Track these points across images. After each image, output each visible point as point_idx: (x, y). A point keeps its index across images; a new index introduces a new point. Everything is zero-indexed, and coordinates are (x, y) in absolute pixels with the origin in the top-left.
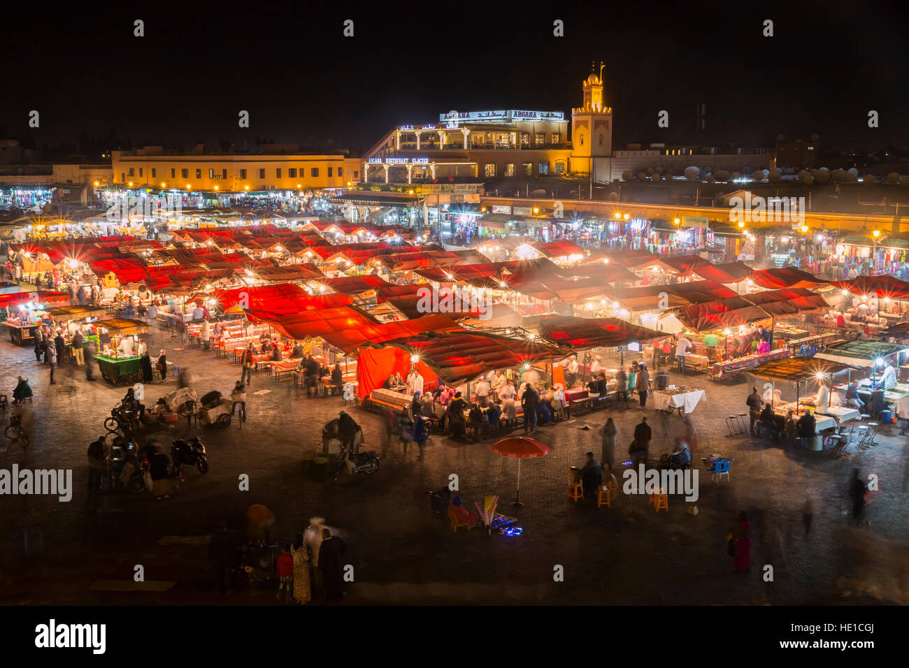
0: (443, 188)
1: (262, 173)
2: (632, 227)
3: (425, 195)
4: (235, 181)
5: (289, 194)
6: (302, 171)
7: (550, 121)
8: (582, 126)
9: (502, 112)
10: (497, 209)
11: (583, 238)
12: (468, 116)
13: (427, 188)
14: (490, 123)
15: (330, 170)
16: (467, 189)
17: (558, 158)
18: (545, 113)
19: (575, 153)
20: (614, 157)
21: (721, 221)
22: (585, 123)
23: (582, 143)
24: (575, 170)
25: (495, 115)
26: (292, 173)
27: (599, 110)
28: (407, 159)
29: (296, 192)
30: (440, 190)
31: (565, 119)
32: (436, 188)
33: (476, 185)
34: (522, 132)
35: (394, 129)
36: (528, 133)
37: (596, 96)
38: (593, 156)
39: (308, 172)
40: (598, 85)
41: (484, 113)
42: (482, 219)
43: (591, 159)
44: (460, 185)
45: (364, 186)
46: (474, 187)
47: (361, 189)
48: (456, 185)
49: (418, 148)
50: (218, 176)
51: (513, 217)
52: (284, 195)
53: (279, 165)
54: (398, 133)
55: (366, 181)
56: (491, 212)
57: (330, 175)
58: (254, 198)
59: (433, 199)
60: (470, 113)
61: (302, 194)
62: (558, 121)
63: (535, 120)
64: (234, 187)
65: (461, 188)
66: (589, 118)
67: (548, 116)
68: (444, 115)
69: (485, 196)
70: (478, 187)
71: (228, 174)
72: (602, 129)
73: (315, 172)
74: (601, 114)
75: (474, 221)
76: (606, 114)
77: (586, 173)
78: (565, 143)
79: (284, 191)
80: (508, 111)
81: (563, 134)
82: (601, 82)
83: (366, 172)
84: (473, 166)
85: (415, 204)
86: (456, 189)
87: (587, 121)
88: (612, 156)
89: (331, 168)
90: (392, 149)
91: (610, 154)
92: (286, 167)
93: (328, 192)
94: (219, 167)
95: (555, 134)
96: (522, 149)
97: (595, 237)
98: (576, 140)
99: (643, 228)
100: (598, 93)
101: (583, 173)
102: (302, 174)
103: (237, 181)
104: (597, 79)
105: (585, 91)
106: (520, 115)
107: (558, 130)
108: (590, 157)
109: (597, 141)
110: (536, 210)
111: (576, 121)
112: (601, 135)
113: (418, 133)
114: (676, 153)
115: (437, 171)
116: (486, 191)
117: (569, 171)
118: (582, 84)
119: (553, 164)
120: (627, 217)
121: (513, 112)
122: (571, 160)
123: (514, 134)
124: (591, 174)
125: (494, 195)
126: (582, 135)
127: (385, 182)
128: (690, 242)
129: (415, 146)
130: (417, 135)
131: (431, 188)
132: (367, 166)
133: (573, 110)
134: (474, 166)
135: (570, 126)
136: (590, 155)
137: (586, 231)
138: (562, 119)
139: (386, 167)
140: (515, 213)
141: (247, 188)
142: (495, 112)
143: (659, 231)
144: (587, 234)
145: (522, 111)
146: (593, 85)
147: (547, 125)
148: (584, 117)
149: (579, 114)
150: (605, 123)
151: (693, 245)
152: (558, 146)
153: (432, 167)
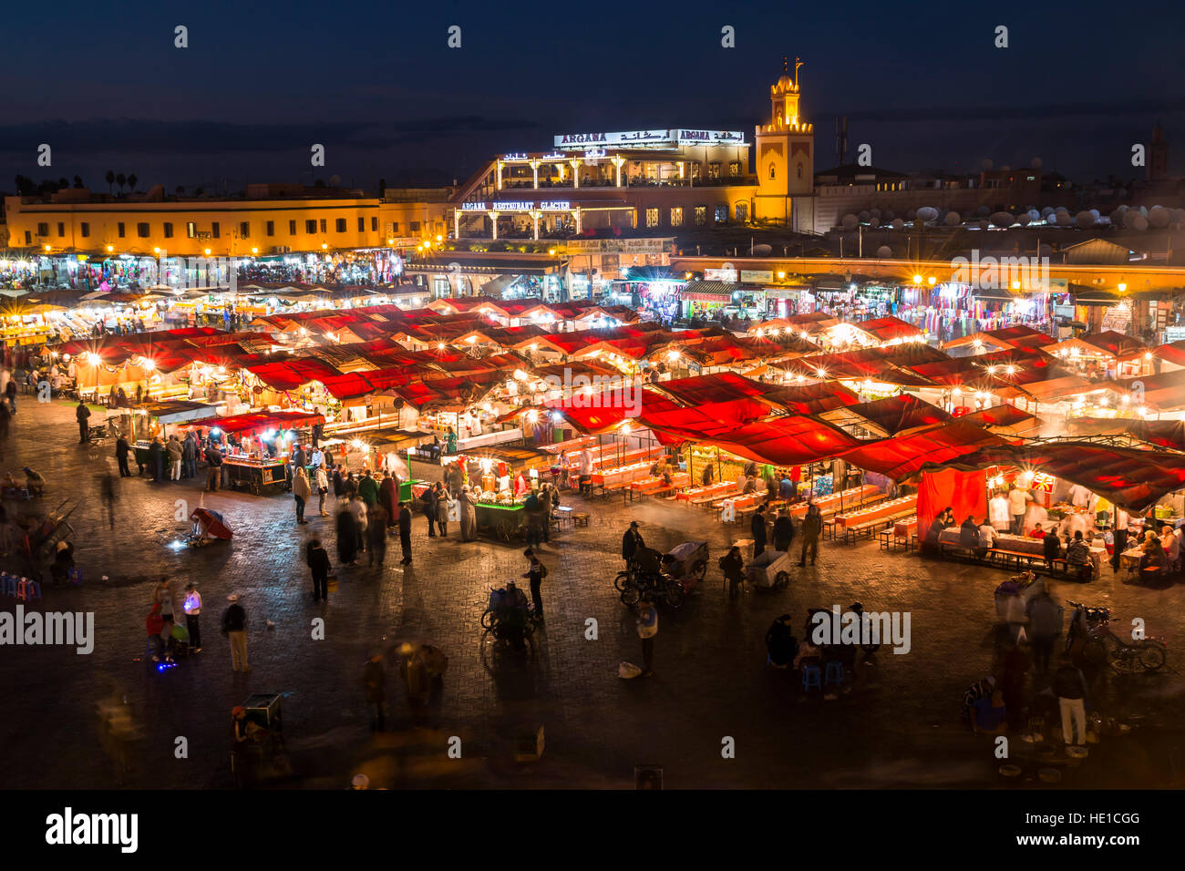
0: (604, 246)
1: (270, 229)
2: (941, 294)
3: (568, 257)
4: (234, 241)
5: (312, 258)
6: (324, 222)
7: (726, 145)
8: (772, 150)
9: (663, 133)
10: (712, 275)
11: (859, 312)
12: (603, 138)
13: (576, 245)
14: (644, 149)
15: (361, 221)
16: (646, 246)
17: (738, 197)
18: (720, 133)
19: (760, 190)
20: (818, 195)
21: (1079, 283)
22: (778, 148)
23: (773, 175)
24: (762, 217)
25: (649, 137)
26: (311, 227)
27: (797, 128)
28: (532, 204)
29: (320, 255)
30: (599, 248)
31: (745, 142)
32: (591, 245)
33: (662, 240)
34: (692, 161)
35: (495, 159)
36: (700, 163)
37: (792, 107)
38: (790, 195)
39: (332, 226)
40: (792, 92)
41: (630, 135)
42: (689, 289)
43: (789, 200)
44: (634, 240)
45: (454, 244)
46: (659, 243)
47: (452, 248)
48: (627, 241)
49: (536, 186)
50: (203, 233)
51: (740, 285)
52: (305, 260)
53: (292, 215)
54: (500, 166)
55: (457, 236)
56: (702, 279)
57: (361, 228)
58: (265, 266)
59: (583, 262)
60: (607, 135)
61: (328, 258)
62: (737, 146)
63: (707, 145)
64: (232, 250)
65: (636, 244)
66: (784, 140)
67: (724, 137)
68: (562, 137)
69: (678, 255)
70: (664, 242)
71: (222, 231)
72: (800, 154)
73: (341, 226)
74: (800, 134)
75: (672, 292)
76: (806, 134)
77: (779, 219)
78: (747, 175)
79: (303, 255)
80: (671, 132)
81: (743, 164)
82: (796, 88)
83: (457, 223)
84: (630, 212)
85: (557, 270)
86: (627, 247)
87: (781, 144)
88: (813, 195)
89: (363, 219)
90: (491, 189)
91: (812, 191)
92: (301, 218)
93: (363, 254)
94: (206, 221)
95: (733, 163)
96: (694, 186)
97: (873, 311)
98: (762, 171)
99: (960, 296)
100: (794, 103)
101: (776, 219)
102: (324, 229)
103: (237, 241)
104: (791, 84)
105: (774, 100)
106: (690, 136)
107: (736, 158)
108: (787, 196)
109: (795, 172)
110: (781, 275)
111: (762, 145)
112: (800, 164)
113: (535, 164)
114: (889, 188)
115: (584, 221)
116: (678, 249)
117: (753, 216)
118: (770, 89)
119: (733, 209)
120: (932, 281)
121: (680, 131)
122: (757, 200)
123: (681, 164)
124: (788, 220)
125: (695, 254)
126: (772, 164)
127: (492, 237)
128: (1032, 314)
129: (530, 185)
130: (533, 167)
131: (583, 246)
132: (458, 215)
133: (757, 128)
134: (632, 212)
135: (752, 151)
136: (786, 193)
137: (862, 303)
138: (742, 141)
139: (494, 216)
140: (744, 279)
141: (255, 250)
142: (649, 132)
143: (986, 299)
144: (863, 307)
145: (691, 131)
146: (788, 92)
147: (722, 150)
148: (775, 138)
149: (767, 135)
150: (805, 147)
151: (1036, 318)
152: (739, 181)
153: (577, 214)
